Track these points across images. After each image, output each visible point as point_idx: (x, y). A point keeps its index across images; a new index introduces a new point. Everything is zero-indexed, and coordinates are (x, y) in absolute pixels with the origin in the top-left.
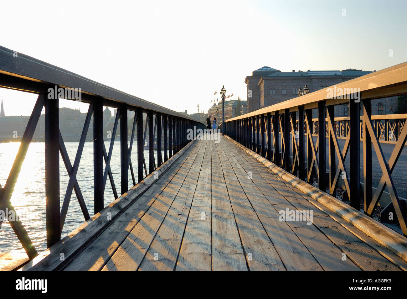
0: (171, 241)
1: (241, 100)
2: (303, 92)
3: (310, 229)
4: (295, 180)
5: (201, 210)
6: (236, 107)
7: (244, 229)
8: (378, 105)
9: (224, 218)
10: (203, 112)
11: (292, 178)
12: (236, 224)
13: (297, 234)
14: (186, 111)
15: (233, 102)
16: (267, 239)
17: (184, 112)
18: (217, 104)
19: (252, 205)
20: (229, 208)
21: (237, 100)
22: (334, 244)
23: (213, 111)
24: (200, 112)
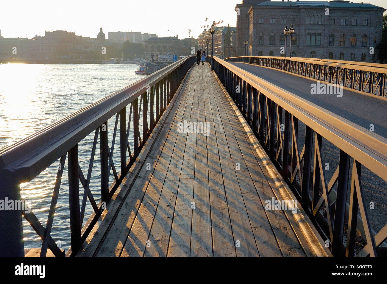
0: (161, 242)
1: (231, 27)
2: (289, 31)
3: (266, 229)
4: (265, 159)
5: (185, 200)
6: (226, 33)
7: (216, 228)
8: (363, 37)
9: (202, 212)
10: (193, 38)
11: (263, 156)
12: (211, 220)
13: (255, 236)
14: (177, 36)
15: (223, 29)
16: (232, 242)
17: (176, 36)
18: (208, 30)
19: (226, 194)
20: (207, 197)
21: (227, 26)
22: (280, 250)
23: (203, 36)
24: (191, 37)
